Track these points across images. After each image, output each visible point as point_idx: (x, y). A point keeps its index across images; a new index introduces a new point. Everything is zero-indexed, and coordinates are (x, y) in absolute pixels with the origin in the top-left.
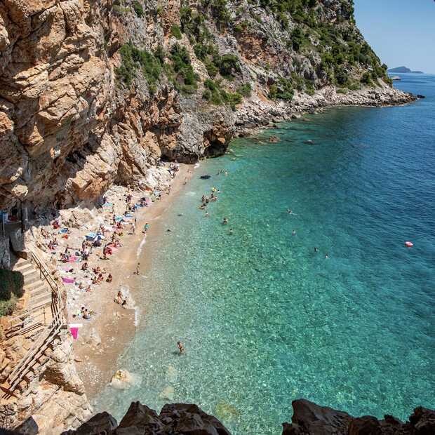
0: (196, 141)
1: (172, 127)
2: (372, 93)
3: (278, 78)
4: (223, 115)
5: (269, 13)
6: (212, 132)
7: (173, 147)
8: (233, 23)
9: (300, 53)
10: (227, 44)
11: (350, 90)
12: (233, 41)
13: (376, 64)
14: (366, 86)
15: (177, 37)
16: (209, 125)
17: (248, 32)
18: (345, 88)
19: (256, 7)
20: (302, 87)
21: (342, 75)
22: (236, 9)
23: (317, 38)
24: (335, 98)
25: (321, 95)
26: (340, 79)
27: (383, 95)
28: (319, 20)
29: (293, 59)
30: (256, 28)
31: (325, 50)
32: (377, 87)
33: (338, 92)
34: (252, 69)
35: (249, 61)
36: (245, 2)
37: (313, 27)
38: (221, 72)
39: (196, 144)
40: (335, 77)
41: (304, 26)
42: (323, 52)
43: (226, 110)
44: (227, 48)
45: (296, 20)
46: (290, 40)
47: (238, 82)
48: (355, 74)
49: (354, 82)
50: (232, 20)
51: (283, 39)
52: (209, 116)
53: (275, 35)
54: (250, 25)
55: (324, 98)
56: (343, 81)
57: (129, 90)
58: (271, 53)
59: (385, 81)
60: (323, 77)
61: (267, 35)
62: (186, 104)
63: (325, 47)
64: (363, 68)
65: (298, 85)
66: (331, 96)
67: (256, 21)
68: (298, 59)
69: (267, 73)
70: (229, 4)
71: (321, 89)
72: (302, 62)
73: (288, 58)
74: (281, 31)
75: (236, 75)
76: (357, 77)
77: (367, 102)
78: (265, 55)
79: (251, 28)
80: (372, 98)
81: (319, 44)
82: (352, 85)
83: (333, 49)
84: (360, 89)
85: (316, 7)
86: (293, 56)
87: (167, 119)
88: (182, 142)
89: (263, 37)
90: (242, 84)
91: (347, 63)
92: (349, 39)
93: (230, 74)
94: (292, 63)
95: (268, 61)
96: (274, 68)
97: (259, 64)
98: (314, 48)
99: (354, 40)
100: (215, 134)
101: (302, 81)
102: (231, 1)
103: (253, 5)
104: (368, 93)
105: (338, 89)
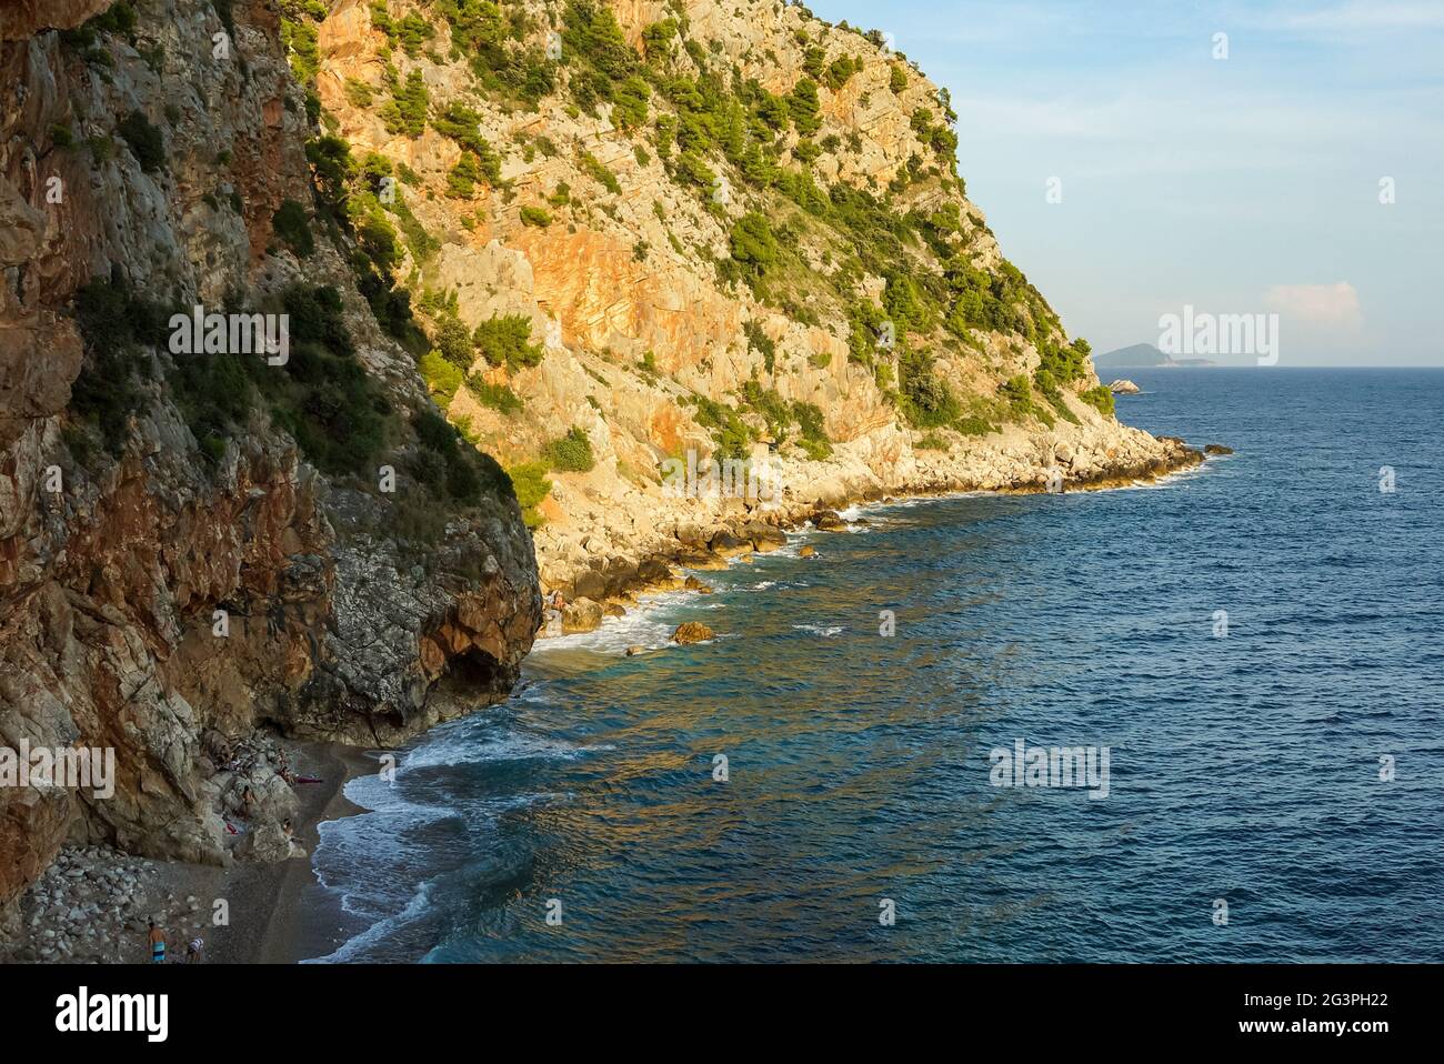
0: (393, 659)
1: (297, 603)
2: (1042, 446)
3: (694, 400)
4: (496, 550)
5: (648, 158)
6: (454, 617)
7: (299, 684)
8: (515, 195)
9: (768, 304)
10: (493, 278)
11: (962, 438)
12: (515, 266)
13: (1050, 337)
14: (1018, 421)
15: (298, 253)
16: (440, 590)
17: (572, 230)
18: (942, 431)
19: (597, 136)
20: (786, 430)
21: (927, 379)
22: (523, 143)
23: (828, 247)
24: (910, 467)
25: (858, 460)
26: (923, 396)
27: (1081, 449)
28: (834, 180)
29: (746, 326)
30: (600, 214)
31: (863, 292)
32: (1061, 422)
33: (920, 446)
34: (595, 369)
35: (579, 338)
36: (555, 116)
37: (813, 207)
38: (475, 385)
39: (395, 669)
40: (905, 388)
41: (778, 205)
42: (853, 296)
43: (507, 530)
44: (493, 293)
45: (748, 181)
46: (729, 255)
47: (541, 419)
48: (979, 375)
49: (974, 406)
50: (506, 186)
51: (705, 253)
52: (439, 557)
53: (672, 238)
54: (577, 203)
55: (869, 472)
56: (936, 405)
57: (117, 465)
58: (661, 306)
59: (1085, 397)
60: (859, 390)
61: (645, 239)
62: (348, 513)
63: (861, 277)
64: (1003, 353)
65: (769, 424)
66: (893, 464)
67: (601, 188)
68: (763, 326)
69: (650, 383)
70: (493, 126)
71: (857, 435)
72: (781, 338)
73: (727, 325)
74: (696, 224)
75: (530, 394)
76: (985, 387)
77: (1026, 478)
78: (641, 315)
79: (583, 212)
80: (1044, 463)
81: (840, 269)
82: (967, 416)
83: (890, 285)
84: (999, 430)
85: (819, 133)
86: (743, 316)
87: (273, 574)
88: (336, 665)
89: (630, 248)
90: (557, 429)
91: (943, 334)
92: (947, 246)
93: (506, 391)
94: (744, 341)
95: (651, 340)
96: (677, 366)
97: (617, 351)
98: (821, 282)
99: (967, 252)
100: (468, 624)
101: (782, 411)
102: (501, 111)
103: (583, 127)
104: (1030, 444)
105: (918, 436)
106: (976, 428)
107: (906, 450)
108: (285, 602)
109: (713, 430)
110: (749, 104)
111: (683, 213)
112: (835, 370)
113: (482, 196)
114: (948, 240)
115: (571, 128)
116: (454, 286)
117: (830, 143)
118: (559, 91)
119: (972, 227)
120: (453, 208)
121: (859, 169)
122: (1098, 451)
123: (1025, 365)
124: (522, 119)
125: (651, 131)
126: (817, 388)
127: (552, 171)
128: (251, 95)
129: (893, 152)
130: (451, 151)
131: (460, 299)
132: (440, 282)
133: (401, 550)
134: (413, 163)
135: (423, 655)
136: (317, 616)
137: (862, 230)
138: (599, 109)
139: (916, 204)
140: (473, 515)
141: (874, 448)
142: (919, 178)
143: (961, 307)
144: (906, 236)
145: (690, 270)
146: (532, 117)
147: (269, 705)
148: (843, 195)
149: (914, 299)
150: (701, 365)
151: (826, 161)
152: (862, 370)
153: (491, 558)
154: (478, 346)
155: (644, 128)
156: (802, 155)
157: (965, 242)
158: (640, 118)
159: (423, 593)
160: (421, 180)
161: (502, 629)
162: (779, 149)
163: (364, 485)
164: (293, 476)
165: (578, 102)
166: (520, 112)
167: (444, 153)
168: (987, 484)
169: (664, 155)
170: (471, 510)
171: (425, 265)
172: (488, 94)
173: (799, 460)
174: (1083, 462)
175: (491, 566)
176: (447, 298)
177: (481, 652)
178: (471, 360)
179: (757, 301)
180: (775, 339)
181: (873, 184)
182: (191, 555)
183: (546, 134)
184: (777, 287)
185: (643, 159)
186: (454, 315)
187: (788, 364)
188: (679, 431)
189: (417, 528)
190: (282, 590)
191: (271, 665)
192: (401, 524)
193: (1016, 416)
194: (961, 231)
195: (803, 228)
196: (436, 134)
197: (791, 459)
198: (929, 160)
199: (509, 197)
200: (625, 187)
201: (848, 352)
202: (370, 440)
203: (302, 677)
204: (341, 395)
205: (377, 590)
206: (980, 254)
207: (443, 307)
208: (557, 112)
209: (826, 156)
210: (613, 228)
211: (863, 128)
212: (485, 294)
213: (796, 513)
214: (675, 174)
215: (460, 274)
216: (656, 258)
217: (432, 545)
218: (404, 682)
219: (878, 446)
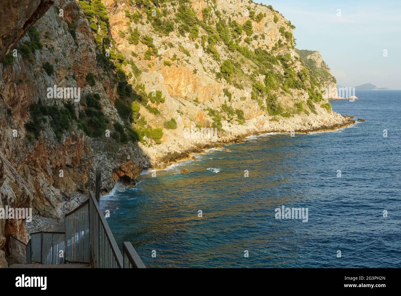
0: (106, 178)
1: (84, 166)
2: (304, 121)
3: (208, 110)
4: (130, 154)
5: (198, 46)
6: (120, 169)
7: (85, 183)
8: (162, 58)
9: (230, 84)
10: (154, 81)
11: (283, 118)
12: (159, 78)
13: (315, 89)
14: (299, 114)
15: (92, 86)
16: (117, 163)
17: (177, 67)
18: (277, 116)
19: (185, 41)
20: (233, 117)
21: (274, 103)
22: (164, 44)
23: (250, 67)
24: (267, 126)
25: (252, 124)
26: (273, 107)
27: (316, 121)
28: (256, 47)
29: (224, 90)
30: (185, 62)
31: (259, 79)
32: (312, 114)
33: (271, 120)
34: (182, 102)
35: (179, 94)
36: (174, 37)
37: (248, 56)
38: (148, 108)
39: (106, 180)
40: (268, 105)
41: (238, 56)
42: (256, 81)
43: (133, 149)
44: (154, 84)
45: (230, 50)
46: (220, 71)
47: (165, 116)
48: (289, 101)
49: (287, 109)
50: (160, 56)
51: (213, 71)
52: (117, 156)
53: (204, 68)
54: (178, 60)
55: (255, 128)
56: (276, 109)
57: (37, 141)
58: (200, 85)
59: (322, 106)
60: (253, 106)
61: (197, 68)
62: (97, 146)
63: (258, 75)
64: (298, 95)
65: (228, 116)
66: (263, 125)
67: (185, 55)
68: (228, 90)
69: (196, 105)
70: (157, 40)
71: (253, 117)
72: (233, 93)
73: (218, 90)
74: (211, 63)
75: (162, 110)
76: (291, 104)
77: (298, 129)
78: (195, 88)
79: (180, 62)
80: (304, 125)
81: (253, 73)
82: (285, 112)
83: (267, 77)
84: (293, 116)
85: (252, 34)
86: (223, 87)
87: (79, 160)
88: (93, 179)
89: (192, 71)
90: (168, 119)
91: (281, 90)
92: (287, 65)
93: (156, 109)
94: (223, 94)
95: (197, 94)
96: (204, 101)
97: (188, 97)
98: (247, 77)
99: (293, 66)
100: (123, 170)
101: (232, 112)
102: (159, 37)
103: (181, 39)
104: (301, 120)
105: (271, 118)
106: (287, 115)
107: (267, 122)
108: (82, 165)
109: (213, 117)
110: (233, 27)
111: (208, 61)
112: (247, 101)
113: (153, 59)
114: (288, 63)
115: (178, 40)
116: (144, 83)
117: (256, 37)
118: (175, 30)
119: (295, 59)
120: (146, 62)
121: (264, 44)
122: (321, 122)
123: (304, 98)
124: (165, 38)
125: (200, 39)
126: (242, 106)
127: (171, 52)
128: (79, 51)
129: (274, 39)
130: (146, 48)
131: (146, 86)
132: (141, 82)
133: (108, 154)
134: (136, 51)
135: (113, 177)
136: (89, 168)
137: (261, 62)
138: (186, 34)
139: (280, 53)
140: (126, 146)
141: (257, 121)
142: (281, 46)
143: (287, 83)
144: (276, 62)
145: (208, 76)
146: (167, 37)
147: (79, 187)
148: (258, 52)
149: (273, 81)
150: (211, 100)
151: (254, 42)
152: (254, 101)
153: (129, 156)
154: (149, 98)
155: (198, 39)
156: (247, 41)
157: (293, 63)
158: (197, 36)
159: (113, 163)
160: (138, 55)
161: (132, 171)
162: (240, 40)
163: (101, 140)
164: (83, 139)
165: (180, 33)
166: (164, 36)
167: (144, 48)
168: (288, 131)
169: (203, 45)
170: (125, 145)
171: (138, 77)
172: (156, 32)
173: (236, 124)
174: (315, 125)
175: (129, 157)
176: (142, 86)
177: (127, 176)
178: (147, 102)
179: (227, 83)
180: (232, 93)
181: (268, 48)
182: (55, 158)
183: (171, 42)
184: (233, 79)
185: (197, 47)
186: (143, 90)
187: (235, 100)
188: (203, 118)
189: (112, 149)
190: (81, 163)
191: (79, 179)
192: (109, 148)
193: (298, 113)
194: (292, 60)
195: (243, 62)
196: (142, 44)
197: (234, 124)
198: (284, 41)
199: (160, 59)
200: (191, 55)
201: (251, 96)
202: (103, 130)
203: (85, 181)
204: (97, 119)
205: (103, 163)
206: (297, 67)
207: (141, 88)
208: (175, 36)
209: (254, 41)
210: (188, 66)
211: (266, 33)
212: (152, 85)
213: (231, 139)
214: (206, 50)
215: (146, 80)
216: (199, 73)
217: (116, 153)
218: (108, 183)
219: (258, 121)
